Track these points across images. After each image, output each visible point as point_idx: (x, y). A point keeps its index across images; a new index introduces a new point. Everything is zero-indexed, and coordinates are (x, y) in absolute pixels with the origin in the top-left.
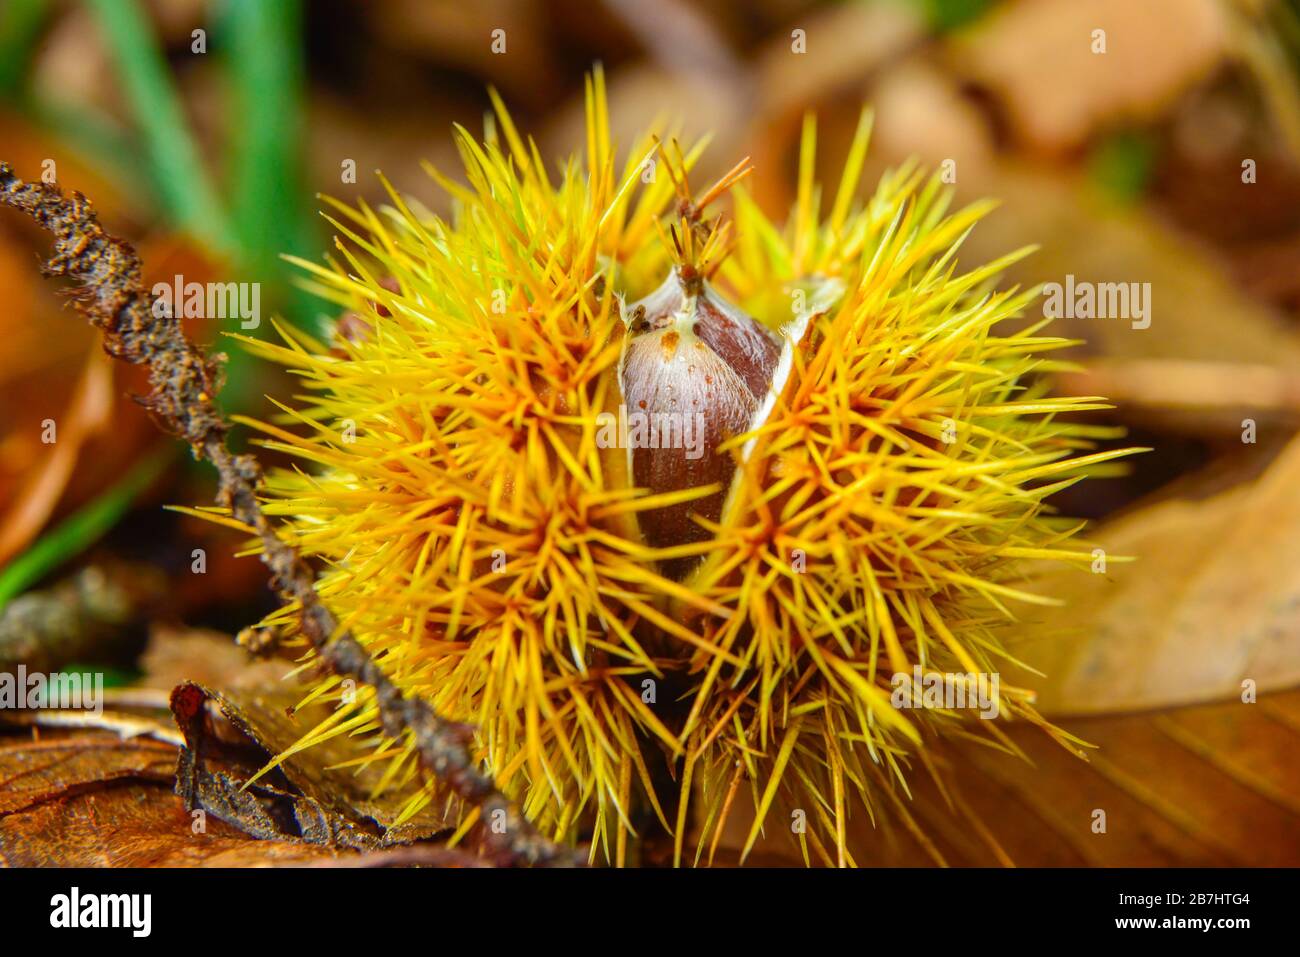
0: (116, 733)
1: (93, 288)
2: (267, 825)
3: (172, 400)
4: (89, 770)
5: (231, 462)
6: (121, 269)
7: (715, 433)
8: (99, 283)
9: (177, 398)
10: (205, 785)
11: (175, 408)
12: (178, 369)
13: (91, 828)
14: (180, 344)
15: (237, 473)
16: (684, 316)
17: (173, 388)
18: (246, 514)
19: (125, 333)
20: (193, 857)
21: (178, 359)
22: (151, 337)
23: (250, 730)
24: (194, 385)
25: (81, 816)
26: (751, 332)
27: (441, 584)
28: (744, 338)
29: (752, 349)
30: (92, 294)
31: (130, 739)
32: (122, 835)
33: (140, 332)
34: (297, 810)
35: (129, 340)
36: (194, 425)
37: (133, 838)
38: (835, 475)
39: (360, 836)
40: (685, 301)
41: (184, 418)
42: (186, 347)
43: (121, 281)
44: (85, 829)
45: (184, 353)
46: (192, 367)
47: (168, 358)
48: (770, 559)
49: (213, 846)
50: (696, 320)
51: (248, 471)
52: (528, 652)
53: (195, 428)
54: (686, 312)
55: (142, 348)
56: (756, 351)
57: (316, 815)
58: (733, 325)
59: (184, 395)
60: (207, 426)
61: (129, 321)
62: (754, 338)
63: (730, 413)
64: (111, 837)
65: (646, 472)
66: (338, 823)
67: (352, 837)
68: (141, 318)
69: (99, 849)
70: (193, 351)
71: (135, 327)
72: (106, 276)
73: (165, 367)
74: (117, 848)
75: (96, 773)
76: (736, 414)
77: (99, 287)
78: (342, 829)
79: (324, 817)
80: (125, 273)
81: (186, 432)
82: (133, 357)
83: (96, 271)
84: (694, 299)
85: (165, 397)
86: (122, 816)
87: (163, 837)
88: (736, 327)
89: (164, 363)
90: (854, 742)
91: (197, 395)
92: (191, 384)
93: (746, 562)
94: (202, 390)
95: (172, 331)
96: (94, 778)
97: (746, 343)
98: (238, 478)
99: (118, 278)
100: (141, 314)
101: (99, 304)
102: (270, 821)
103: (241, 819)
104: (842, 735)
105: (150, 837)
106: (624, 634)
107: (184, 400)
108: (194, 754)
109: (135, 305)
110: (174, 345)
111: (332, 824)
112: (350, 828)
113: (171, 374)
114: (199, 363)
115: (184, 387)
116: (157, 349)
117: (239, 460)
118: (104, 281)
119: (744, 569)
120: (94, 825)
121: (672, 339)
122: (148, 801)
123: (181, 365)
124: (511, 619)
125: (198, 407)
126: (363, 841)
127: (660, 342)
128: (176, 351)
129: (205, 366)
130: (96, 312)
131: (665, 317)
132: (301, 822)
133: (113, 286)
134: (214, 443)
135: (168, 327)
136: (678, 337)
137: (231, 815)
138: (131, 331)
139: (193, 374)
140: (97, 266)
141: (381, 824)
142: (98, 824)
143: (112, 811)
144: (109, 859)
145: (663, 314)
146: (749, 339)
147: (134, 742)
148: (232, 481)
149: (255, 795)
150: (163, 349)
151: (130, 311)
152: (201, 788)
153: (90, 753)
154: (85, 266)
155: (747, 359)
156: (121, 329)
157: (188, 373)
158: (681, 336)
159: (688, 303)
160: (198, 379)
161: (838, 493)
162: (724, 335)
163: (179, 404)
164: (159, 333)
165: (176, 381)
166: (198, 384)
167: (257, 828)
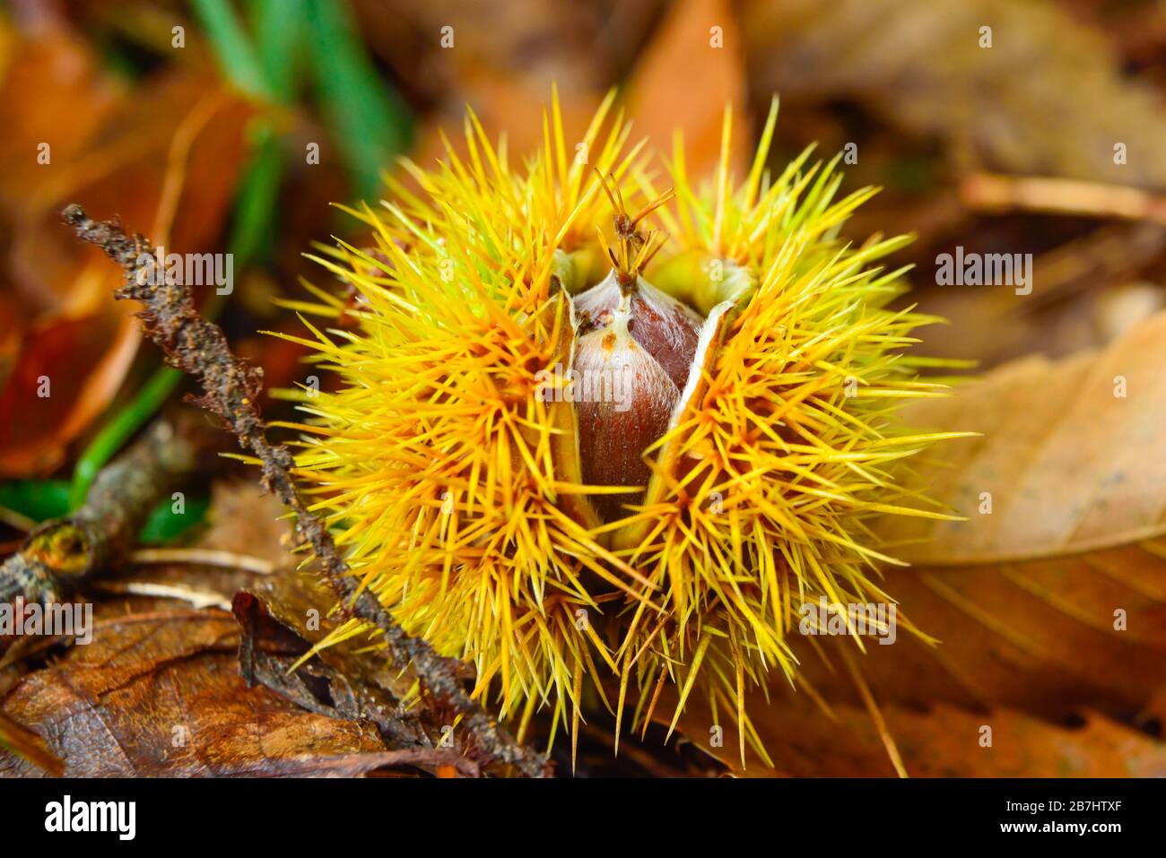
0: (190, 603)
1: (155, 312)
2: (309, 698)
3: (221, 403)
4: (172, 644)
5: (270, 452)
6: (176, 299)
7: (643, 420)
8: (159, 308)
9: (225, 404)
10: (261, 665)
11: (224, 411)
12: (226, 380)
13: (176, 700)
14: (226, 358)
15: (275, 461)
16: (621, 314)
17: (222, 395)
18: (283, 495)
19: (181, 349)
20: (254, 733)
21: (224, 370)
22: (203, 354)
23: (293, 626)
24: (239, 391)
25: (167, 688)
26: (675, 324)
27: (434, 547)
28: (668, 330)
29: (674, 340)
30: (154, 316)
31: (201, 609)
32: (199, 706)
33: (194, 349)
34: (331, 689)
35: (185, 355)
36: (240, 423)
37: (207, 709)
38: (734, 463)
39: (380, 708)
40: (621, 298)
41: (233, 419)
42: (231, 360)
43: (176, 308)
44: (170, 700)
45: (229, 366)
46: (235, 377)
47: (217, 371)
48: (684, 528)
49: (268, 722)
50: (631, 317)
51: (283, 461)
52: (501, 597)
53: (240, 426)
54: (622, 311)
55: (196, 361)
56: (677, 341)
57: (345, 693)
58: (660, 319)
59: (230, 401)
60: (249, 424)
61: (185, 341)
62: (677, 328)
63: (655, 404)
64: (190, 708)
65: (590, 449)
66: (363, 699)
67: (374, 709)
68: (194, 339)
69: (182, 719)
70: (236, 363)
71: (190, 345)
72: (165, 303)
73: (215, 378)
74: (196, 719)
75: (177, 648)
76: (660, 403)
77: (159, 312)
78: (366, 703)
79: (352, 694)
80: (179, 301)
81: (234, 428)
82: (189, 367)
83: (156, 299)
84: (629, 298)
85: (216, 400)
86: (198, 686)
87: (230, 709)
88: (663, 320)
89: (214, 374)
90: (751, 650)
91: (241, 399)
92: (235, 392)
93: (666, 529)
94: (245, 396)
95: (219, 347)
96: (176, 654)
97: (670, 334)
98: (275, 466)
99: (174, 305)
100: (194, 335)
101: (160, 325)
102: (311, 695)
103: (289, 692)
104: (742, 643)
105: (220, 709)
106: (573, 578)
107: (230, 405)
108: (251, 641)
109: (189, 328)
110: (221, 360)
111: (358, 700)
112: (371, 702)
113: (220, 383)
114: (241, 374)
115: (230, 395)
116: (208, 363)
117: (276, 450)
118: (163, 307)
119: (665, 536)
120: (177, 696)
121: (610, 340)
122: (218, 669)
123: (227, 376)
124: (488, 568)
125: (241, 409)
126: (382, 714)
127: (600, 343)
128: (223, 364)
129: (246, 376)
130: (158, 333)
131: (606, 312)
132: (335, 699)
133: (170, 311)
134: (256, 437)
135: (215, 344)
136: (615, 338)
137: (281, 688)
138: (187, 348)
139: (237, 383)
140: (157, 294)
141: (395, 695)
142: (180, 695)
143: (190, 681)
144: (190, 728)
145: (605, 309)
146: (672, 330)
147: (205, 613)
148: (271, 469)
149: (300, 676)
150: (213, 363)
151: (185, 333)
152: (258, 667)
153: (171, 625)
154: (147, 294)
155: (671, 348)
156: (179, 347)
157: (233, 382)
158: (617, 337)
159: (624, 302)
160: (241, 385)
161: (736, 479)
162: (653, 328)
163: (227, 408)
164: (208, 350)
165: (224, 389)
166: (241, 390)
167: (301, 699)
